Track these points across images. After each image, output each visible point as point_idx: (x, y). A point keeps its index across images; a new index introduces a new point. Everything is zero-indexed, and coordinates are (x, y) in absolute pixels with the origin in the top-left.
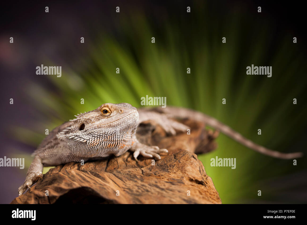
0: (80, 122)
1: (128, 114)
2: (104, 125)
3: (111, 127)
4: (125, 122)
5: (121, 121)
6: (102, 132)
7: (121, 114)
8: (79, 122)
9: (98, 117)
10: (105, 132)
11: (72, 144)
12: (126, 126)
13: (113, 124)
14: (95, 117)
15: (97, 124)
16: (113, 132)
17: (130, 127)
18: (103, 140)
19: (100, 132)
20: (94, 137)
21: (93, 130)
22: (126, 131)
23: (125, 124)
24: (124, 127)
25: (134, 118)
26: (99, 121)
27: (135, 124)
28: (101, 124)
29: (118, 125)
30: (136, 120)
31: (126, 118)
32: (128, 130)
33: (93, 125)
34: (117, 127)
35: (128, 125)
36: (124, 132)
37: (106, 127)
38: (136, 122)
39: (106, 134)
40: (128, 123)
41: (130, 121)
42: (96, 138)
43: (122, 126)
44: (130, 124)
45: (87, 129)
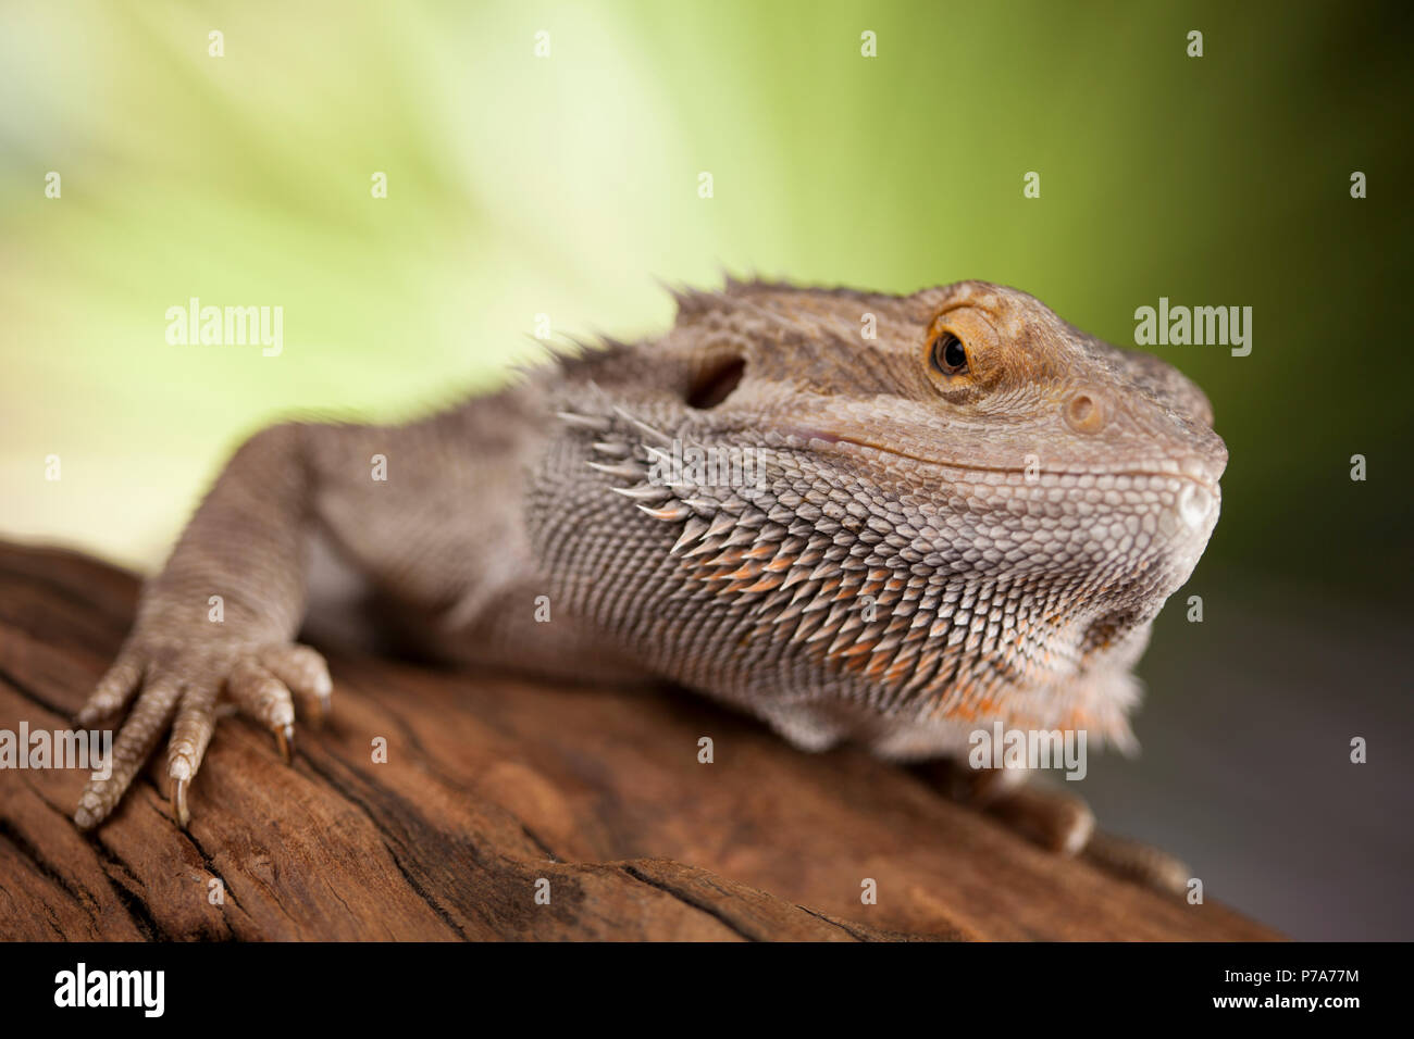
1: (1118, 468)
8: (715, 327)
9: (882, 361)
10: (863, 521)
11: (559, 484)
12: (1059, 557)
13: (960, 488)
15: (841, 416)
16: (931, 552)
17: (1090, 579)
18: (822, 581)
19: (825, 503)
20: (757, 517)
21: (780, 455)
22: (1047, 595)
23: (1060, 534)
24: (1036, 552)
25: (1157, 529)
26: (863, 401)
27: (1146, 581)
28: (871, 432)
29: (994, 515)
30: (1170, 553)
31: (1091, 494)
32: (1064, 595)
33: (799, 406)
34: (978, 528)
35: (1078, 553)
36: (1026, 597)
37: (888, 483)
38: (1158, 563)
39: (863, 537)
40: (1084, 535)
41: (1109, 536)
42: (767, 534)
43: (1027, 536)
44: (1105, 558)
45: (736, 422)
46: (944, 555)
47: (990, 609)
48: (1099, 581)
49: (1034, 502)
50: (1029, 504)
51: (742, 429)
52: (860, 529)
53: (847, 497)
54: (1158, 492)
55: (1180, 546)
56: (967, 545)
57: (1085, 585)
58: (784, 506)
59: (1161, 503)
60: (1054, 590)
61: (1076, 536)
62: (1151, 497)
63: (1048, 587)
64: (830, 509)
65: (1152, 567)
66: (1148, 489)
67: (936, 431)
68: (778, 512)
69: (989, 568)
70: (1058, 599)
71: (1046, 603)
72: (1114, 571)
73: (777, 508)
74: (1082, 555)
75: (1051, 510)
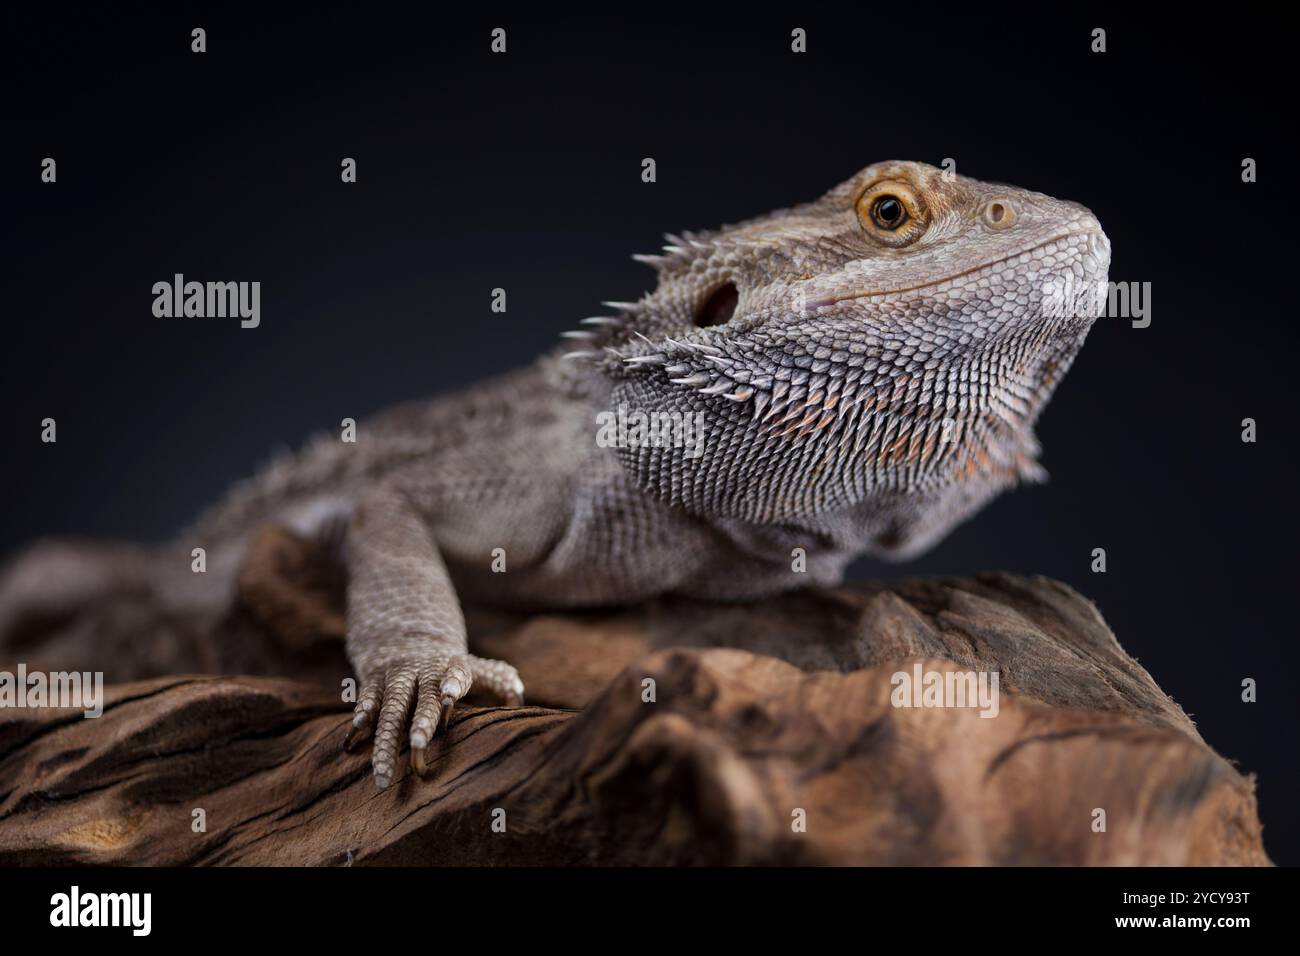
0: (709, 272)
2: (874, 299)
3: (920, 310)
4: (1020, 290)
5: (995, 279)
6: (864, 347)
7: (997, 230)
14: (813, 243)
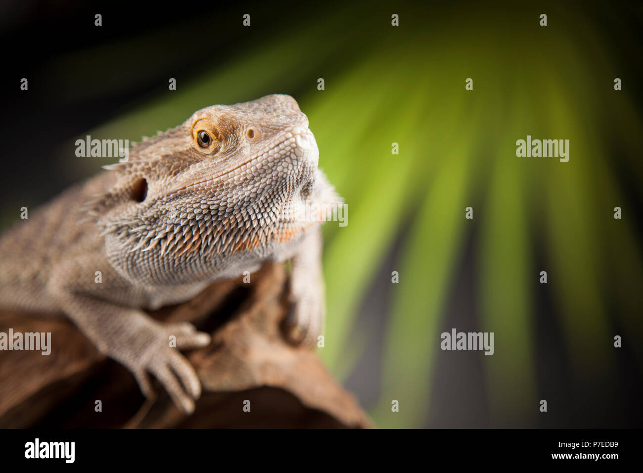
1: (272, 146)
6: (201, 210)
8: (130, 173)
9: (186, 155)
10: (209, 209)
12: (273, 183)
13: (230, 180)
15: (182, 180)
16: (235, 205)
17: (288, 184)
18: (212, 233)
19: (194, 210)
20: (178, 227)
21: (172, 203)
22: (279, 196)
23: (269, 176)
24: (265, 186)
25: (297, 156)
26: (187, 170)
27: (305, 173)
28: (194, 179)
29: (245, 183)
30: (306, 160)
31: (269, 159)
32: (284, 192)
33: (169, 184)
34: (243, 189)
35: (278, 178)
36: (274, 199)
37: (208, 192)
38: (304, 165)
39: (212, 213)
40: (276, 172)
41: (284, 168)
42: (185, 231)
43: (259, 183)
44: (287, 175)
45: (154, 200)
46: (239, 204)
47: (265, 209)
48: (291, 182)
49: (254, 172)
50: (253, 173)
51: (156, 201)
52: (210, 212)
53: (199, 204)
54: (290, 146)
55: (307, 157)
56: (244, 196)
57: (288, 186)
58: (183, 219)
59: (294, 148)
60: (280, 193)
61: (274, 174)
62: (288, 149)
63: (278, 193)
64: (196, 211)
65: (303, 168)
66: (286, 147)
67: (213, 167)
68: (184, 221)
69: (255, 199)
70: (284, 194)
71: (281, 198)
72: (293, 176)
73: (181, 221)
74: (279, 179)
75: (261, 171)
